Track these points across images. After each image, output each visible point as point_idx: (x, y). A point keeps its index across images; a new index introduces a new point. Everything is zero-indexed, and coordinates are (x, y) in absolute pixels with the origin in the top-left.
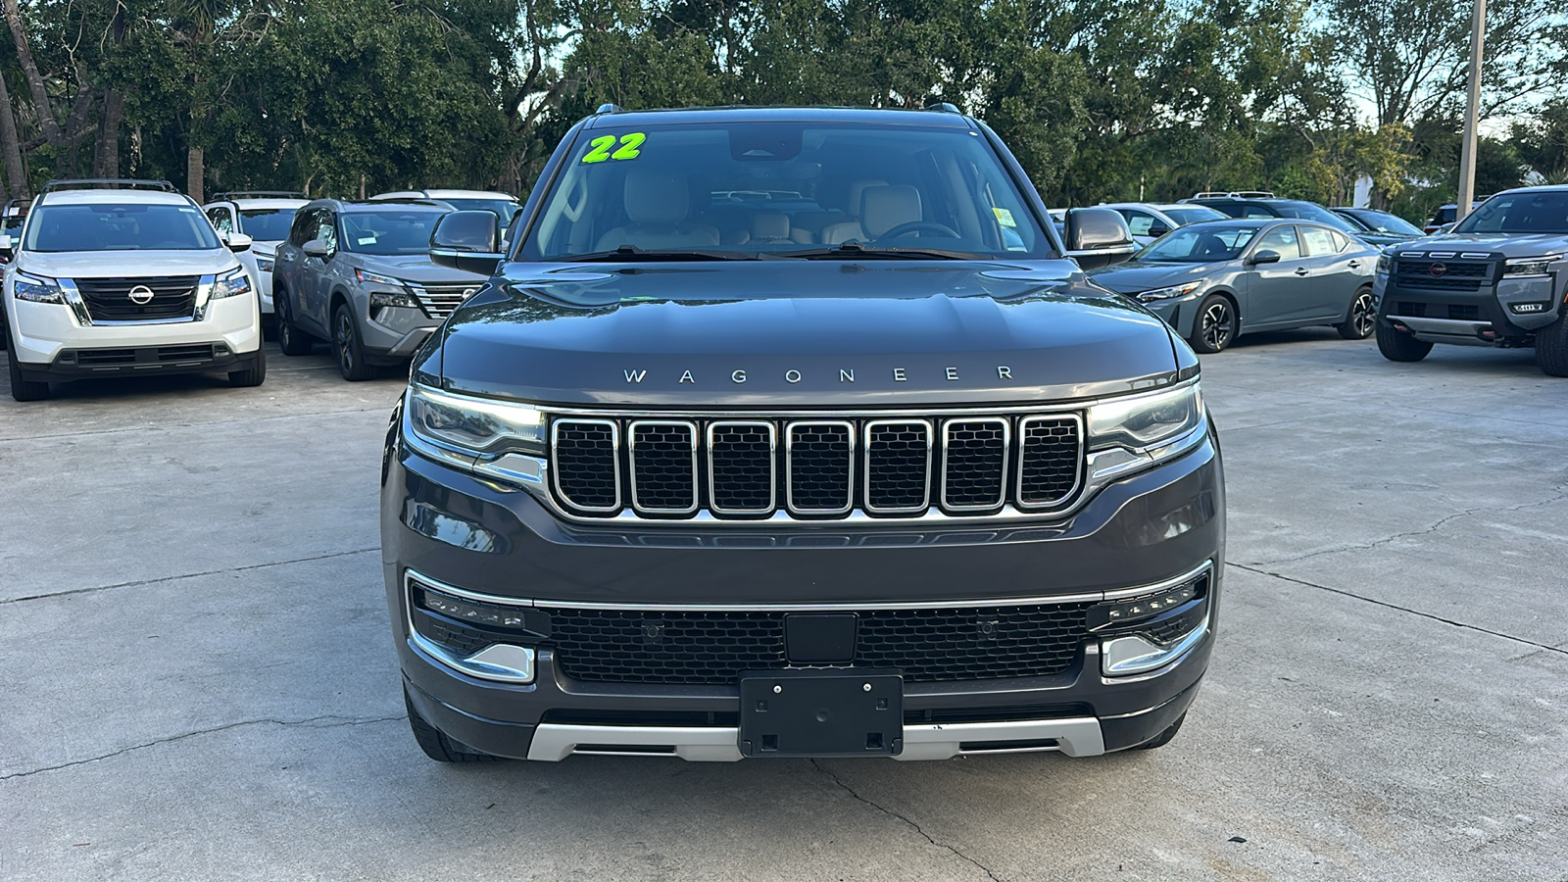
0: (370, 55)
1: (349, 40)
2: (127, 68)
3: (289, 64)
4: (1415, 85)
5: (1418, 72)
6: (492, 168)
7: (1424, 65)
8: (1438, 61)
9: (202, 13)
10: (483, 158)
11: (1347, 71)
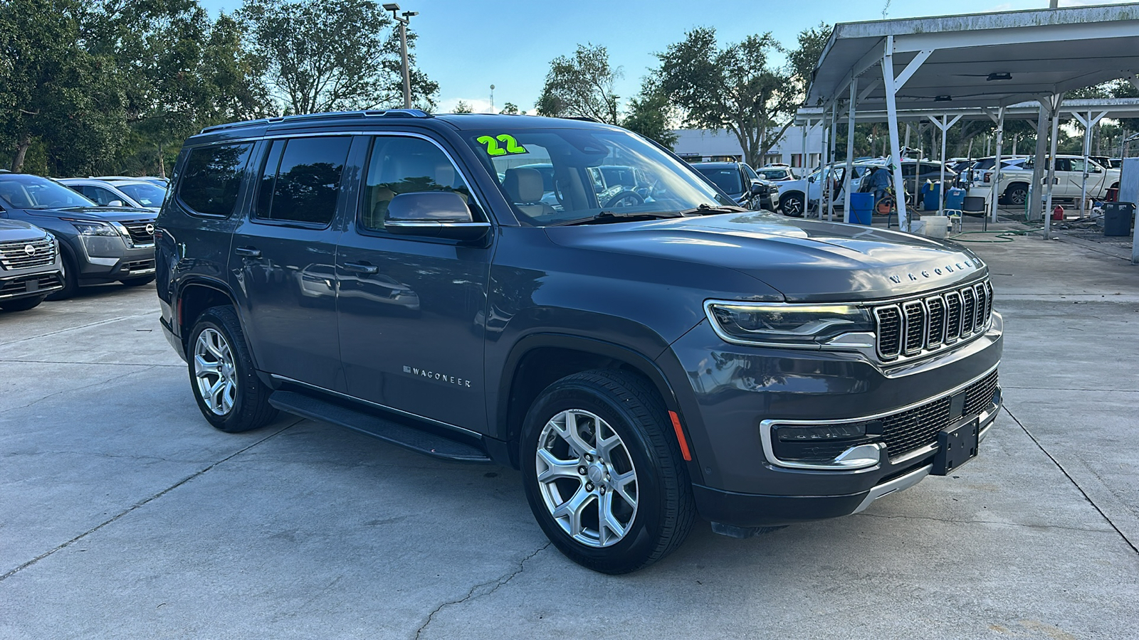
4: (316, 93)
5: (317, 85)
7: (321, 81)
8: (328, 78)
11: (269, 80)
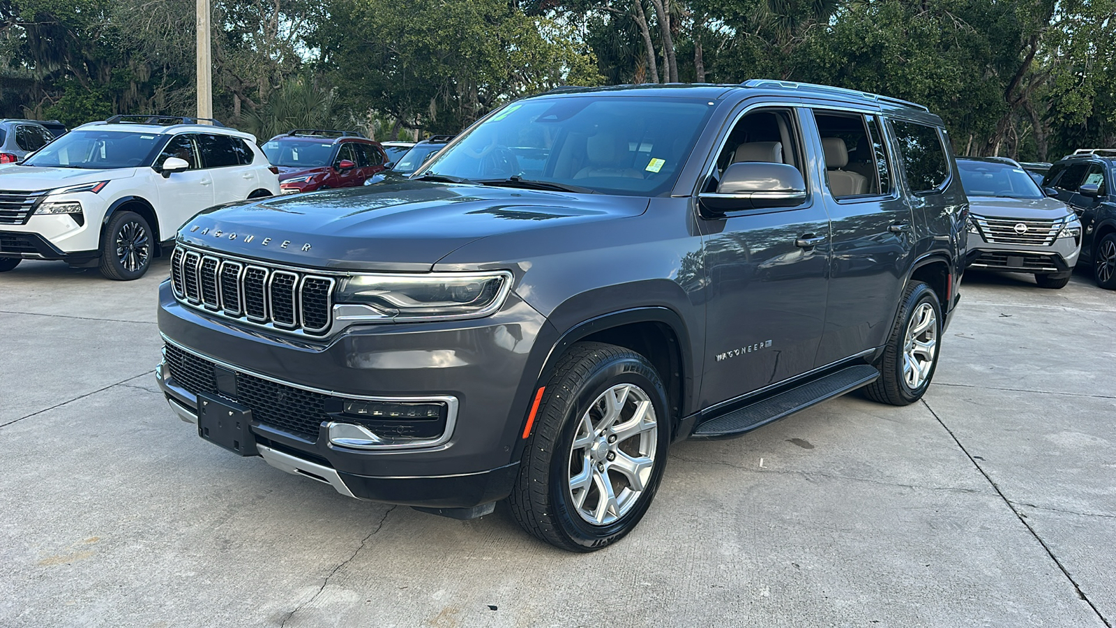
0: (878, 49)
1: (863, 39)
2: (728, 65)
3: (819, 57)
6: (982, 129)
9: (780, 27)
10: (975, 122)
